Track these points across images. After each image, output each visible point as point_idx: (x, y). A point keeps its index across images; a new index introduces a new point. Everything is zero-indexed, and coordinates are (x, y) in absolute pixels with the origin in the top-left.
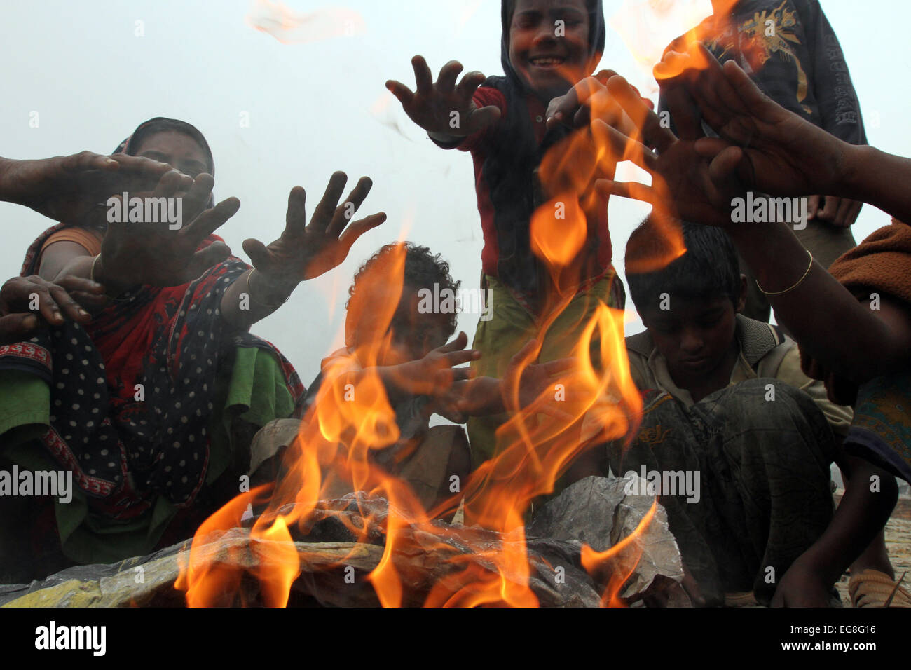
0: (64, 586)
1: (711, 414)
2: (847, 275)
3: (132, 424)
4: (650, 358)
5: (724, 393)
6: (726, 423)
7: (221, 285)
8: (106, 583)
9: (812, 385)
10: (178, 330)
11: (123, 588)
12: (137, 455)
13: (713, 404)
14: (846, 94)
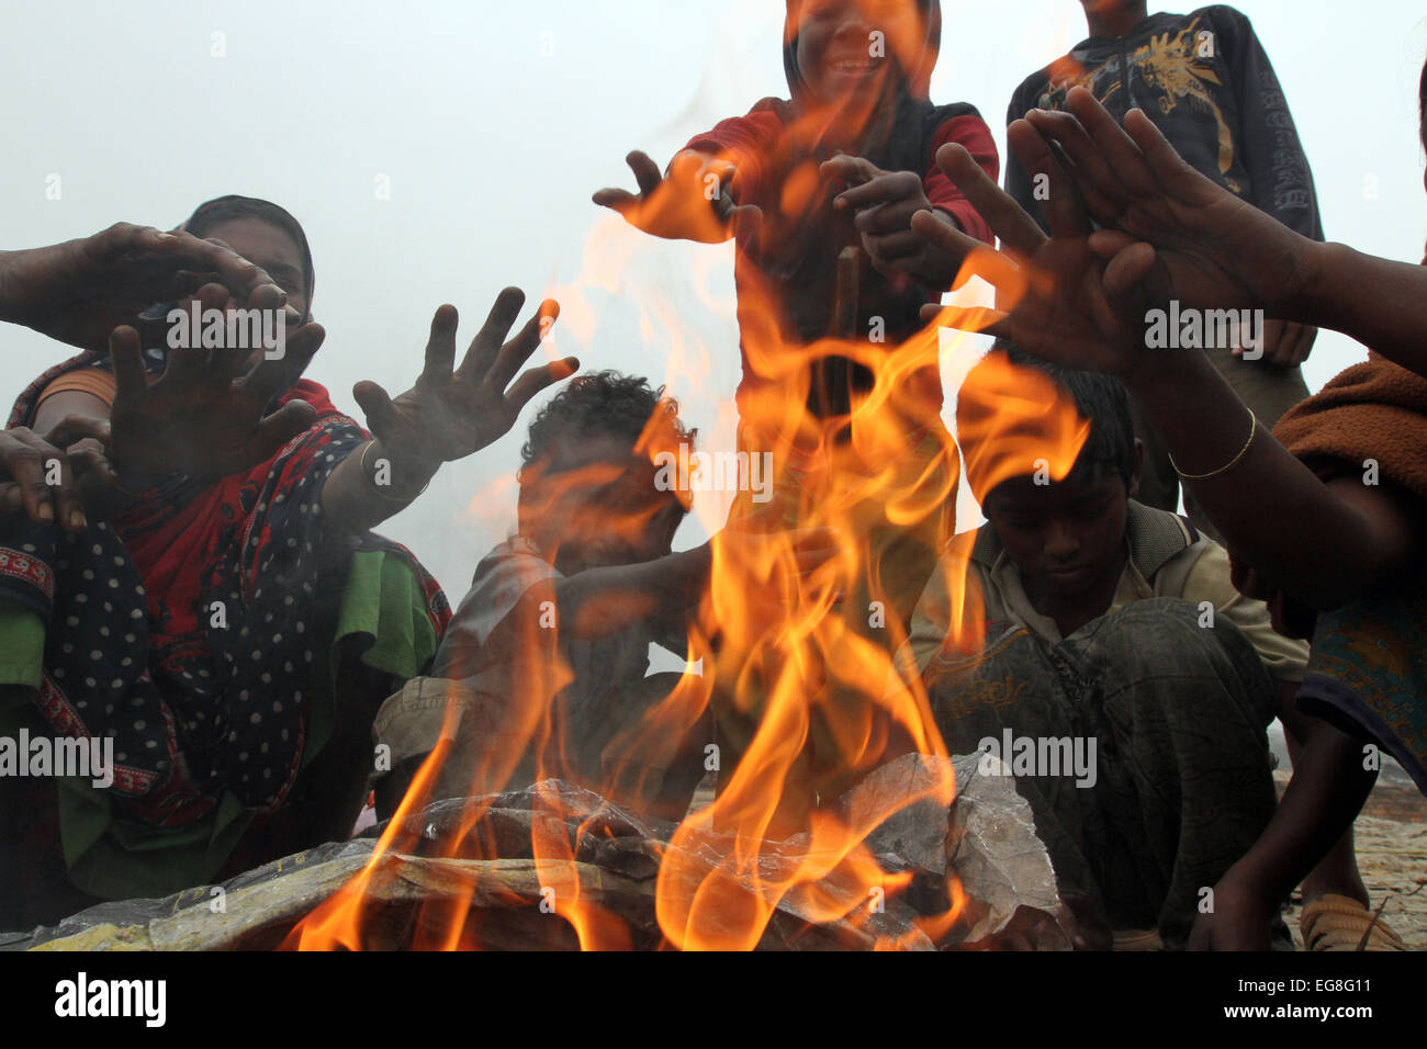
0: (91, 933)
1: (1084, 657)
2: (1304, 439)
3: (187, 675)
4: (994, 568)
5: (1102, 623)
6: (1108, 670)
7: (322, 465)
8: (159, 928)
9: (1238, 603)
10: (257, 532)
11: (187, 936)
12: (193, 725)
13: (1087, 642)
14: (1292, 163)
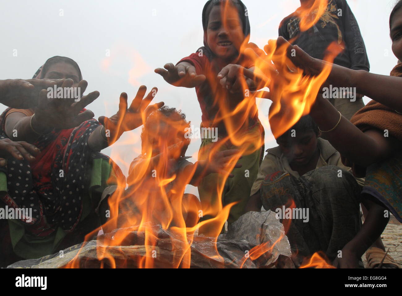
1: (308, 181)
2: (359, 120)
3: (45, 194)
4: (280, 158)
5: (313, 172)
6: (314, 185)
7: (88, 132)
12: (48, 208)
13: (308, 177)
14: (359, 40)
